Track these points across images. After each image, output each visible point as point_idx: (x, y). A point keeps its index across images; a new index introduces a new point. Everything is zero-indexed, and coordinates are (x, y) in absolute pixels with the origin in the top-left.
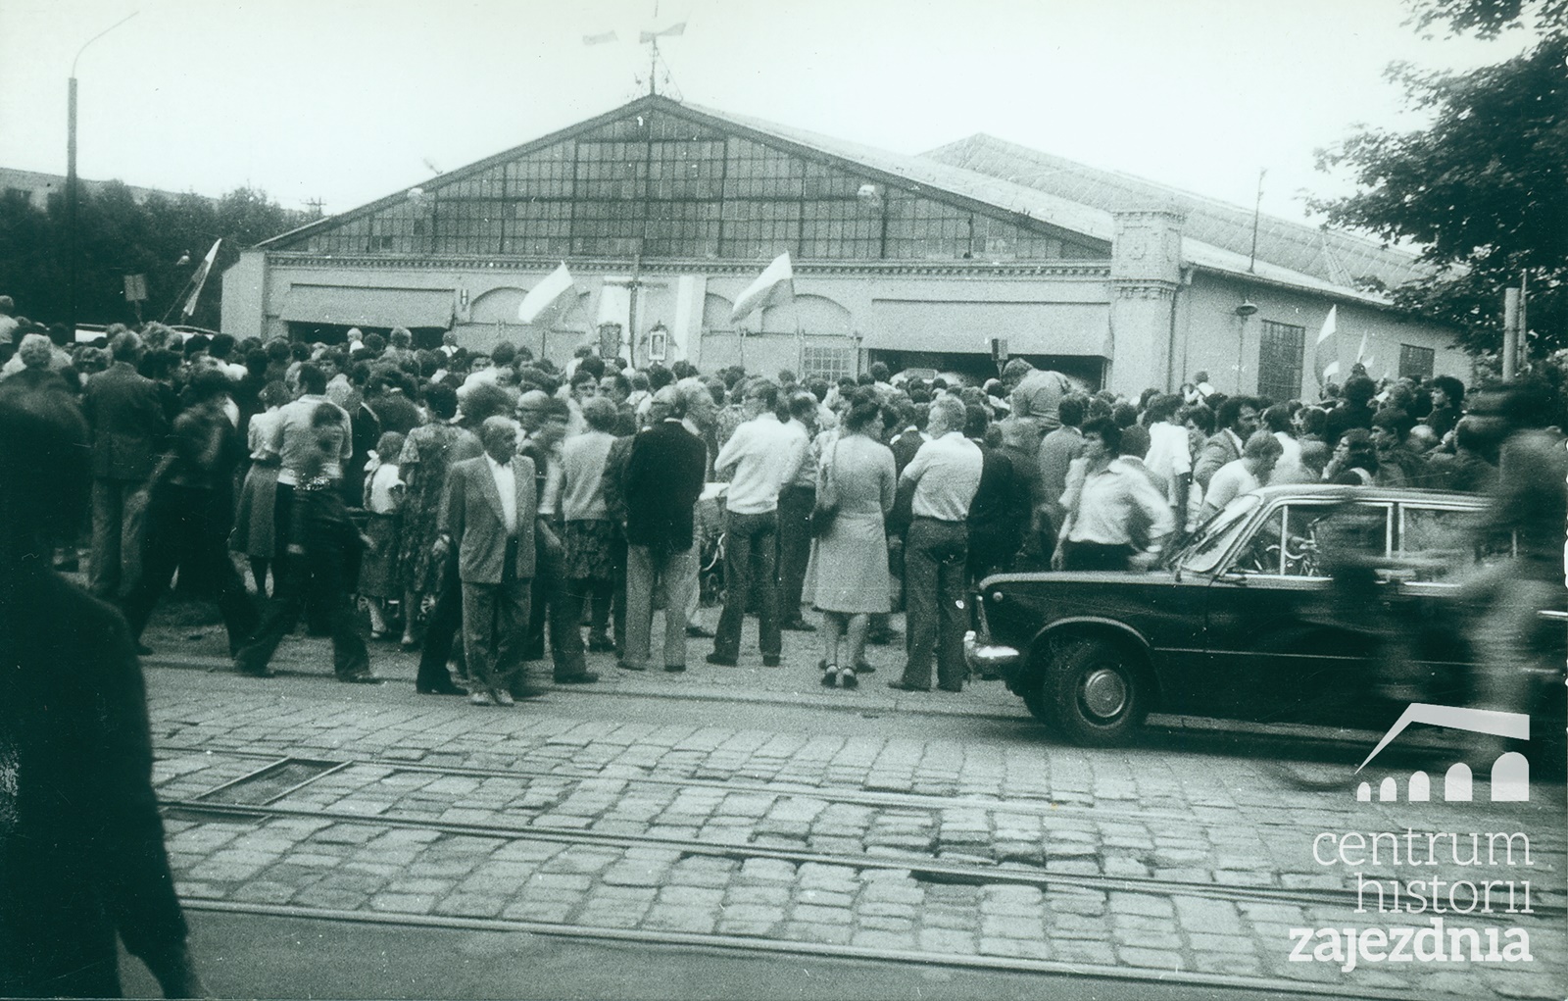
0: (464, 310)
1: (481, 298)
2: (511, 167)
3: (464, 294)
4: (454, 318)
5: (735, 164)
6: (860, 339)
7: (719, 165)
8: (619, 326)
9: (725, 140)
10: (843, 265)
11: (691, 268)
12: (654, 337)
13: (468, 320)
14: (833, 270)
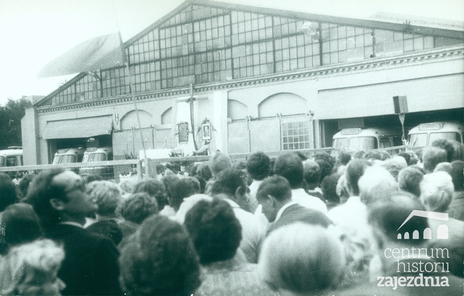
0: (117, 124)
1: (124, 117)
2: (131, 48)
3: (117, 116)
4: (113, 128)
5: (236, 26)
6: (312, 115)
7: (228, 28)
8: (187, 123)
9: (229, 13)
10: (299, 73)
11: (219, 87)
12: (204, 127)
13: (119, 129)
14: (294, 76)
